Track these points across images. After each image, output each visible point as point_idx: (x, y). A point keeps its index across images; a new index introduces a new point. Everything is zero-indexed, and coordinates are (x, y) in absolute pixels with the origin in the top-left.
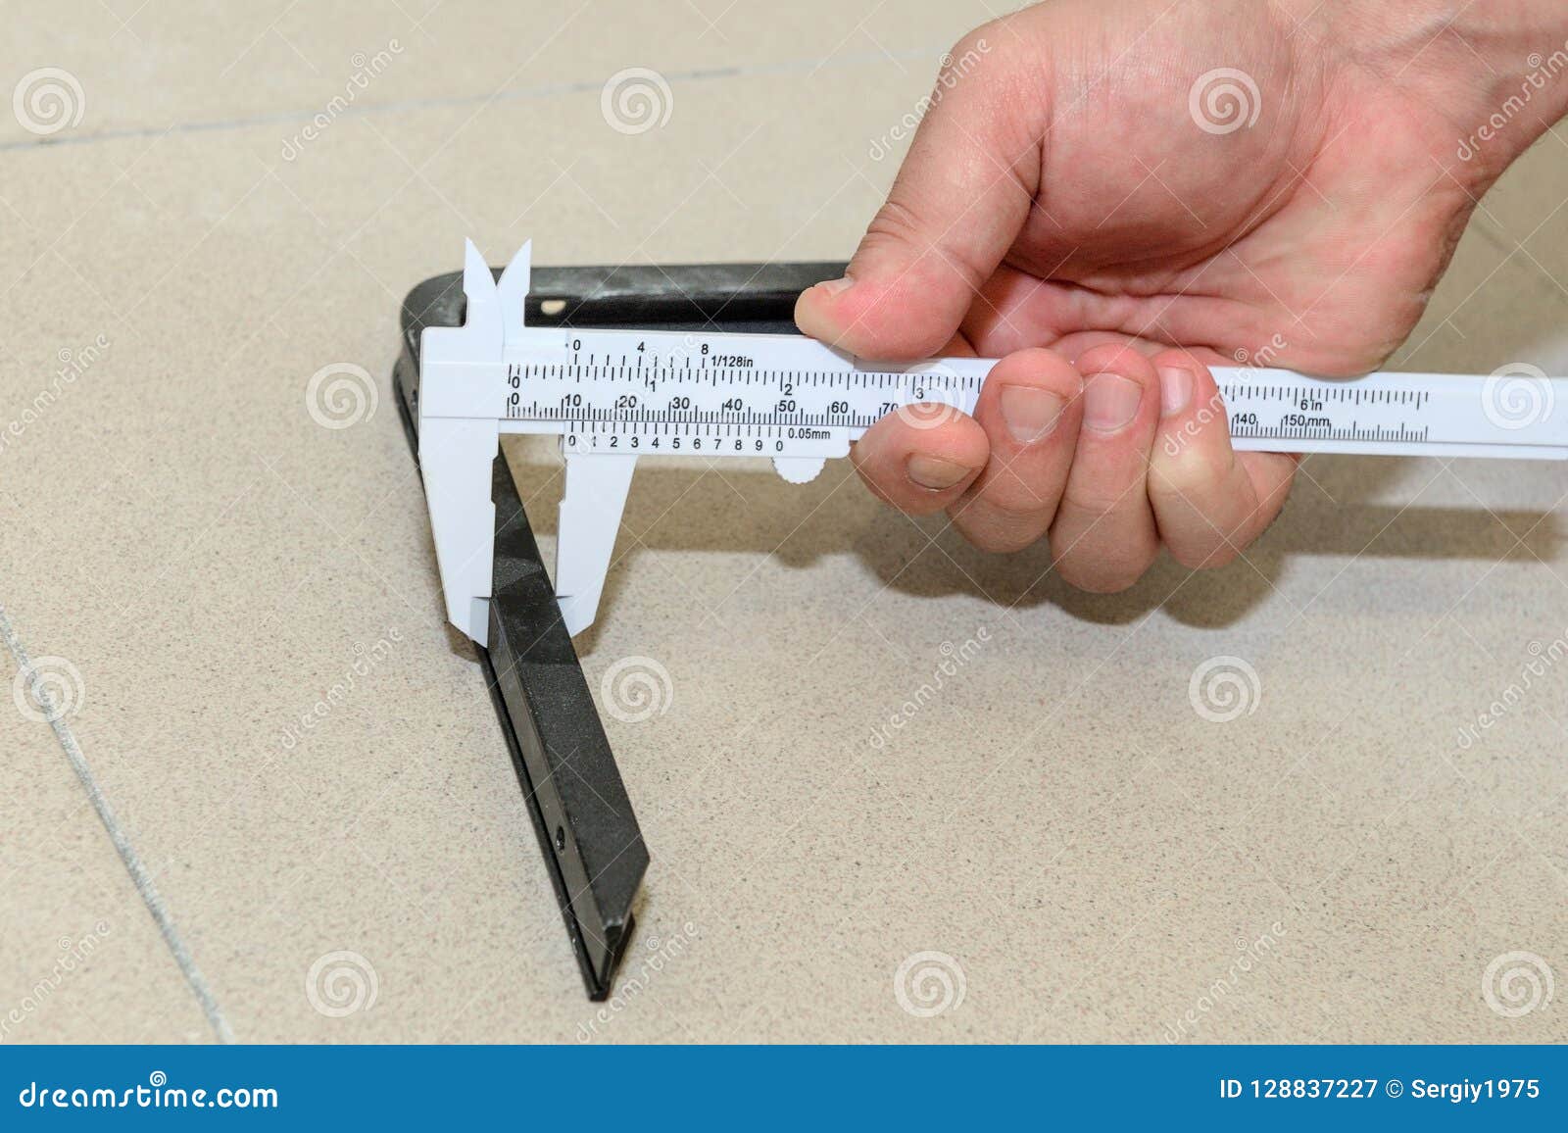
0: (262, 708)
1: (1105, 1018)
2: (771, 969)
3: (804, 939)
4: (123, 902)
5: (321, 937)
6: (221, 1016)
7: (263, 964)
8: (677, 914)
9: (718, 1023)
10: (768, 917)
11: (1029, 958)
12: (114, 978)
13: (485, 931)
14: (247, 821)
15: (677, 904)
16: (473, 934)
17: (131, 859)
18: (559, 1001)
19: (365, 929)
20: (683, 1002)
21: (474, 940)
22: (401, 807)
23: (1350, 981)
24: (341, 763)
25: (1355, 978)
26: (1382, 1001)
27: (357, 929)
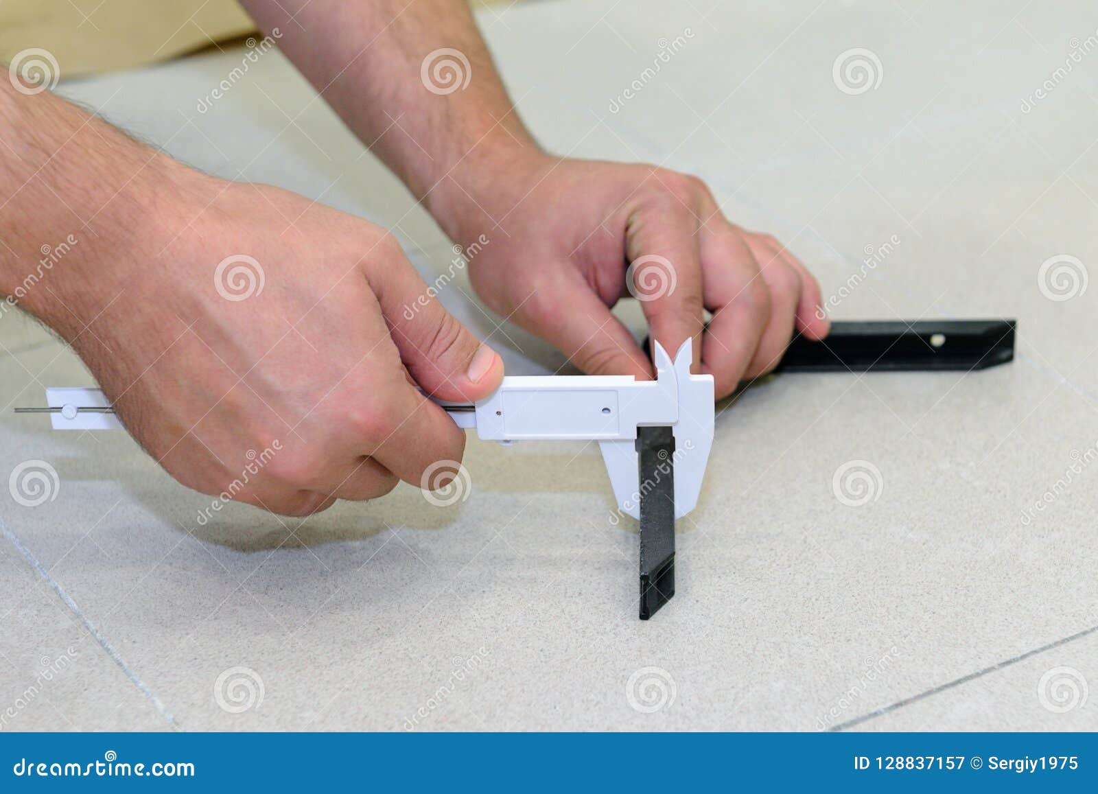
0: (167, 573)
1: (613, 636)
2: (437, 640)
3: (455, 626)
4: (102, 661)
5: (204, 660)
6: (155, 698)
7: (175, 675)
8: (388, 625)
9: (410, 666)
10: (436, 619)
11: (574, 617)
12: (100, 691)
13: (289, 647)
14: (163, 620)
15: (388, 621)
16: (282, 648)
17: (105, 644)
18: (328, 668)
19: (227, 653)
20: (392, 659)
21: (283, 650)
22: (243, 603)
23: (746, 603)
24: (211, 589)
25: (749, 601)
26: (762, 608)
27: (223, 655)
